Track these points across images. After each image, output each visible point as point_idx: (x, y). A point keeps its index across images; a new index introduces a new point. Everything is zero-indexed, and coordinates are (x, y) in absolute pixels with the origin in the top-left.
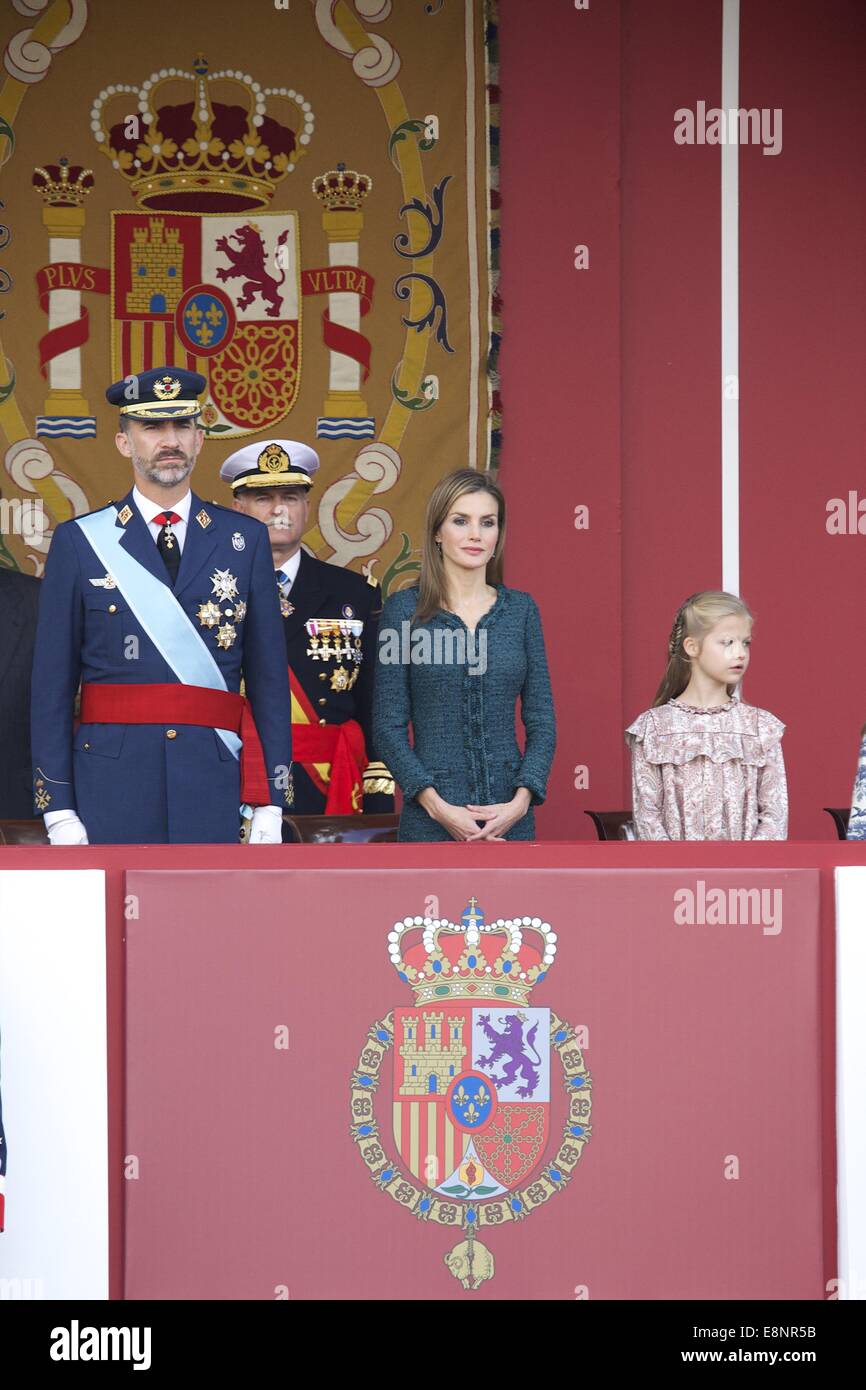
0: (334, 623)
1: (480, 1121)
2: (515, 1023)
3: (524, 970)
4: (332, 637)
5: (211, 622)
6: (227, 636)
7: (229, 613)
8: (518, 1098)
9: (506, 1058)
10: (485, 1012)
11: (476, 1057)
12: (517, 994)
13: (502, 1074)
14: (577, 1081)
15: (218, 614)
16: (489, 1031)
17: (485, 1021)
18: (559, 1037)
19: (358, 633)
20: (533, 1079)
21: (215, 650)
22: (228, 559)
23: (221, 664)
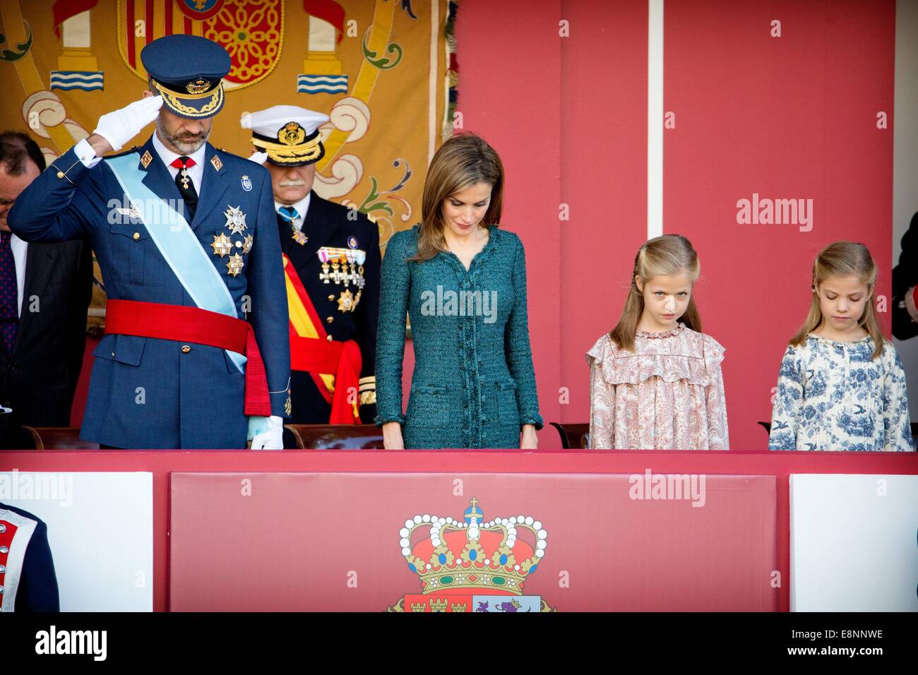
3: (518, 563)
4: (339, 264)
6: (236, 265)
10: (484, 598)
12: (512, 584)
15: (230, 245)
19: (361, 262)
21: (226, 276)
22: (239, 199)
23: (231, 289)
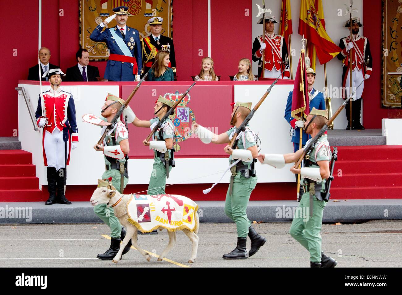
2: (184, 110)
3: (185, 102)
5: (129, 45)
6: (132, 48)
7: (132, 44)
8: (184, 122)
9: (182, 116)
10: (179, 108)
11: (177, 115)
12: (184, 105)
13: (182, 118)
14: (194, 119)
15: (131, 44)
16: (180, 111)
17: (179, 109)
18: (191, 112)
20: (187, 119)
21: (130, 50)
22: (133, 36)
23: (131, 52)
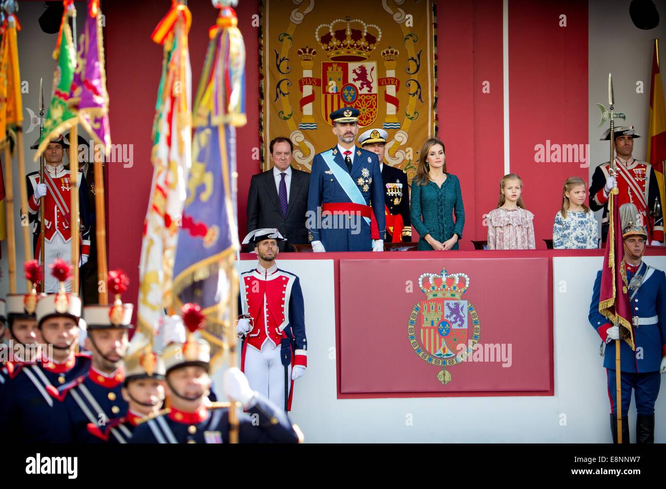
0: (394, 184)
1: (447, 334)
2: (457, 305)
3: (460, 289)
4: (394, 189)
5: (361, 184)
6: (366, 188)
7: (367, 181)
8: (458, 328)
9: (455, 316)
10: (448, 302)
11: (445, 315)
12: (458, 296)
13: (453, 320)
14: (476, 322)
15: (364, 182)
16: (449, 307)
17: (448, 304)
18: (470, 309)
19: (401, 187)
20: (463, 322)
